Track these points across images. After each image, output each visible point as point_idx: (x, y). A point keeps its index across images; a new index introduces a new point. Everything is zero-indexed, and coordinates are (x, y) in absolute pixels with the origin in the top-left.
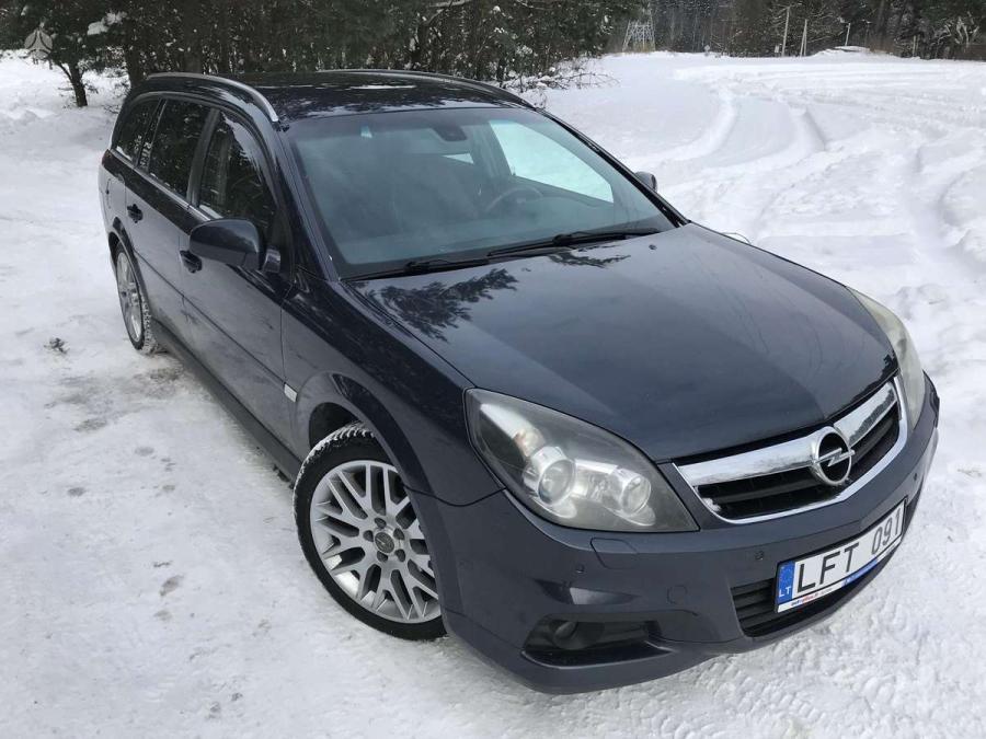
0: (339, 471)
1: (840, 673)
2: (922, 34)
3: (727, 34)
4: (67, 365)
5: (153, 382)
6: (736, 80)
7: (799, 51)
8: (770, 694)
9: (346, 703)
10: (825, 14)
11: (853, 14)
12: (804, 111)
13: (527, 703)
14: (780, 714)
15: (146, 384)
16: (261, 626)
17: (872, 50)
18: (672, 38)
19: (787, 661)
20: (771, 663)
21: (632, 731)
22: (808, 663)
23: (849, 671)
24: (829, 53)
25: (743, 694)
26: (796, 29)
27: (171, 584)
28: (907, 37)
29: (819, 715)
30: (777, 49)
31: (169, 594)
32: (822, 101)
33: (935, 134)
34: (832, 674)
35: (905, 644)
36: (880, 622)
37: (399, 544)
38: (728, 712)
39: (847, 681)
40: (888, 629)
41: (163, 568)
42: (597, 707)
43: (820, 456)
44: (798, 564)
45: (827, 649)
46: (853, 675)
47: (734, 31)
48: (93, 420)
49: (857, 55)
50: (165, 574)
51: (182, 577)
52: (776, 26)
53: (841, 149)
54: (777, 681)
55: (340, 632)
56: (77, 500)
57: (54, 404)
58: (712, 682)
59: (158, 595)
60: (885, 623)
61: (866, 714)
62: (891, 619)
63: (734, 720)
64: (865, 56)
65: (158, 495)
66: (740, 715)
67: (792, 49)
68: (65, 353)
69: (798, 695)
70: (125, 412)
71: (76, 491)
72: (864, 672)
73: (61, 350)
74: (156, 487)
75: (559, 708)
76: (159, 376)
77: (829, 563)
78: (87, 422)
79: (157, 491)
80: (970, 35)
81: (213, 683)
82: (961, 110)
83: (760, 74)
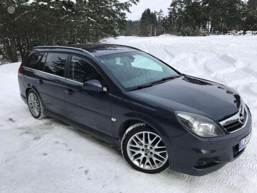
0: (136, 135)
1: (244, 165)
2: (182, 31)
3: (137, 32)
4: (16, 125)
5: (46, 126)
6: (144, 43)
7: (154, 35)
8: (233, 171)
9: (147, 189)
10: (159, 27)
11: (165, 26)
12: (164, 49)
13: (187, 182)
14: (238, 175)
15: (44, 127)
16: (116, 177)
17: (171, 35)
18: (124, 33)
19: (233, 165)
20: (230, 166)
21: (211, 183)
22: (237, 164)
23: (245, 164)
24: (162, 36)
25: (228, 173)
26: (153, 30)
27: (86, 172)
28: (178, 32)
29: (245, 173)
30: (149, 35)
31: (87, 174)
32: (166, 47)
33: (196, 53)
34: (243, 165)
35: (252, 158)
36: (245, 154)
37: (151, 151)
38: (227, 177)
39: (246, 166)
40: (248, 155)
41: (82, 168)
42: (201, 180)
43: (240, 117)
44: (242, 140)
45: (239, 161)
46: (247, 165)
47: (139, 31)
48: (37, 137)
49: (169, 36)
50: (84, 170)
51: (88, 170)
52: (148, 29)
53: (178, 57)
54: (233, 169)
55: (136, 175)
56: (46, 156)
57: (22, 134)
58: (221, 171)
59: (85, 175)
60: (247, 154)
61: (253, 172)
62: (247, 153)
63: (230, 178)
64: (170, 36)
65: (68, 152)
66: (230, 177)
67: (153, 35)
68: (14, 121)
69: (239, 171)
70: (44, 134)
71: (45, 154)
72: (248, 164)
73: (13, 121)
74: (66, 150)
75: (194, 182)
76: (46, 124)
77: (246, 140)
78: (35, 137)
79: (67, 151)
80: (191, 31)
81: (113, 191)
82: (197, 47)
83: (149, 41)
